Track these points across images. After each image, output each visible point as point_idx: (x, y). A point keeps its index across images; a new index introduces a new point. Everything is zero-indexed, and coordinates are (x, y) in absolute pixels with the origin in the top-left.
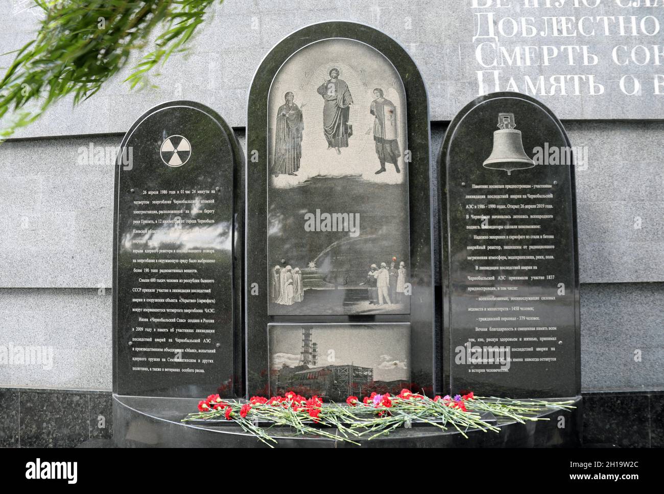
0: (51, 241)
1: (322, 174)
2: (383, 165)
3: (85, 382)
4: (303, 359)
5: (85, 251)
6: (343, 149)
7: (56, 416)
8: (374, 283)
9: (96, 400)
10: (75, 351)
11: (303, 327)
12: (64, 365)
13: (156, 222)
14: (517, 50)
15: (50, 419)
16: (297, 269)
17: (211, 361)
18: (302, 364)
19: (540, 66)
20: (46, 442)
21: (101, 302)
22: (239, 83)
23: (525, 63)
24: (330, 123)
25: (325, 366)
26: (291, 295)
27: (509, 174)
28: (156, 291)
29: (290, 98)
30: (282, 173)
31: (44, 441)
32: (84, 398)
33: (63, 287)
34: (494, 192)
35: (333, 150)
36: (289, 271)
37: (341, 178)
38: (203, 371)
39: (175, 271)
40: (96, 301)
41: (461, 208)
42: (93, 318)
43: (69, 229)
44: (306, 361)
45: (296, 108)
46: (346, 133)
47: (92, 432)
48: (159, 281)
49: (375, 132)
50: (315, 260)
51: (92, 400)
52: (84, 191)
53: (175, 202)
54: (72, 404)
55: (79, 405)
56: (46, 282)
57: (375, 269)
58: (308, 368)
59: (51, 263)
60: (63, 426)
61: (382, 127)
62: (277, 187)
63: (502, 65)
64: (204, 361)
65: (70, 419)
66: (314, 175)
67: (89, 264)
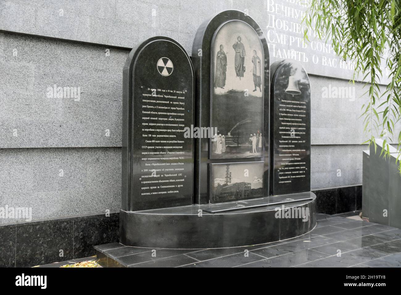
0: (43, 114)
1: (234, 89)
2: (256, 87)
3: (66, 213)
4: (226, 181)
5: (70, 122)
6: (241, 78)
7: (48, 240)
8: (251, 143)
9: (79, 223)
10: (58, 192)
11: (226, 165)
12: (49, 203)
13: (155, 107)
14: (282, 36)
15: (43, 243)
16: (223, 136)
17: (182, 186)
18: (225, 183)
19: (289, 45)
20: (39, 260)
21: (78, 157)
22: (169, 27)
23: (284, 43)
24: (237, 64)
25: (234, 183)
26: (221, 149)
27: (293, 96)
28: (155, 147)
29: (222, 48)
30: (218, 87)
31: (37, 260)
32: (70, 223)
33: (53, 147)
34: (289, 104)
35: (238, 78)
36: (220, 137)
37: (241, 92)
38: (178, 192)
39: (165, 136)
40: (75, 156)
41: (278, 110)
42: (72, 168)
43: (57, 106)
44: (227, 182)
45: (224, 54)
46: (243, 70)
47: (75, 245)
48: (157, 142)
49: (253, 71)
50: (230, 131)
51: (76, 223)
52: (68, 80)
53: (165, 96)
54: (61, 229)
55: (66, 229)
56: (39, 143)
57: (252, 137)
58: (228, 185)
59: (43, 130)
60: (53, 246)
61: (256, 69)
62: (216, 94)
63: (276, 42)
64: (179, 186)
65: (59, 240)
66: (231, 90)
67: (73, 131)
